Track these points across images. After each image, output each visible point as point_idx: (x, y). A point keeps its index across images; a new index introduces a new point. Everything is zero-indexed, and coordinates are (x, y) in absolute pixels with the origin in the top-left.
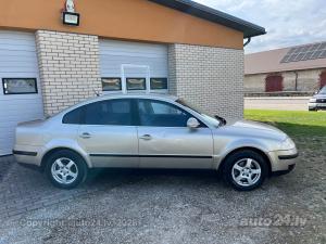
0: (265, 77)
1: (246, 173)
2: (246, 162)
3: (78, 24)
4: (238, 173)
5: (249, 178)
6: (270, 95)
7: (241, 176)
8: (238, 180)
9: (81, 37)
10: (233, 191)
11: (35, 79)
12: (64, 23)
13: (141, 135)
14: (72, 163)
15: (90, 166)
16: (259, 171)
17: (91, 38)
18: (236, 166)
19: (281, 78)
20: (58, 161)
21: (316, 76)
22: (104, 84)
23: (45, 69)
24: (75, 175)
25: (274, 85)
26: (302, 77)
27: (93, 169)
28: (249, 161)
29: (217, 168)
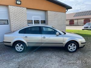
0: (69, 20)
1: (72, 48)
2: (72, 45)
3: (20, 4)
4: (70, 48)
5: (73, 49)
6: (71, 26)
7: (71, 48)
8: (70, 50)
9: (21, 8)
10: (68, 53)
11: (8, 20)
12: (17, 4)
13: (42, 37)
14: (22, 45)
15: (27, 46)
16: (76, 47)
17: (24, 8)
18: (69, 46)
19: (74, 21)
20: (18, 45)
21: (83, 21)
22: (28, 22)
23: (11, 17)
24: (23, 49)
25: (72, 23)
26: (79, 21)
27: (28, 47)
28: (73, 44)
29: (64, 46)
